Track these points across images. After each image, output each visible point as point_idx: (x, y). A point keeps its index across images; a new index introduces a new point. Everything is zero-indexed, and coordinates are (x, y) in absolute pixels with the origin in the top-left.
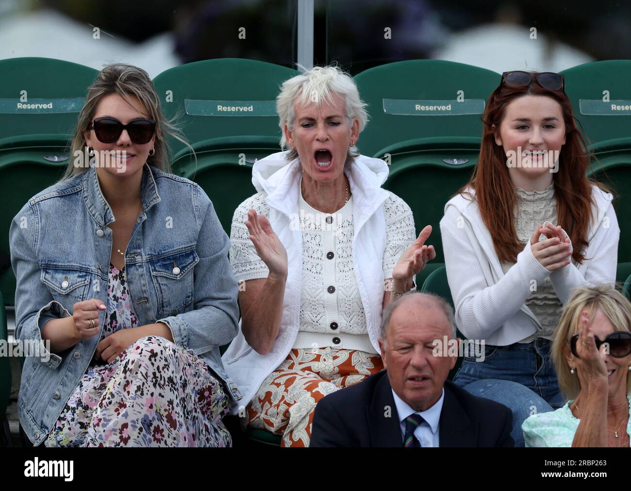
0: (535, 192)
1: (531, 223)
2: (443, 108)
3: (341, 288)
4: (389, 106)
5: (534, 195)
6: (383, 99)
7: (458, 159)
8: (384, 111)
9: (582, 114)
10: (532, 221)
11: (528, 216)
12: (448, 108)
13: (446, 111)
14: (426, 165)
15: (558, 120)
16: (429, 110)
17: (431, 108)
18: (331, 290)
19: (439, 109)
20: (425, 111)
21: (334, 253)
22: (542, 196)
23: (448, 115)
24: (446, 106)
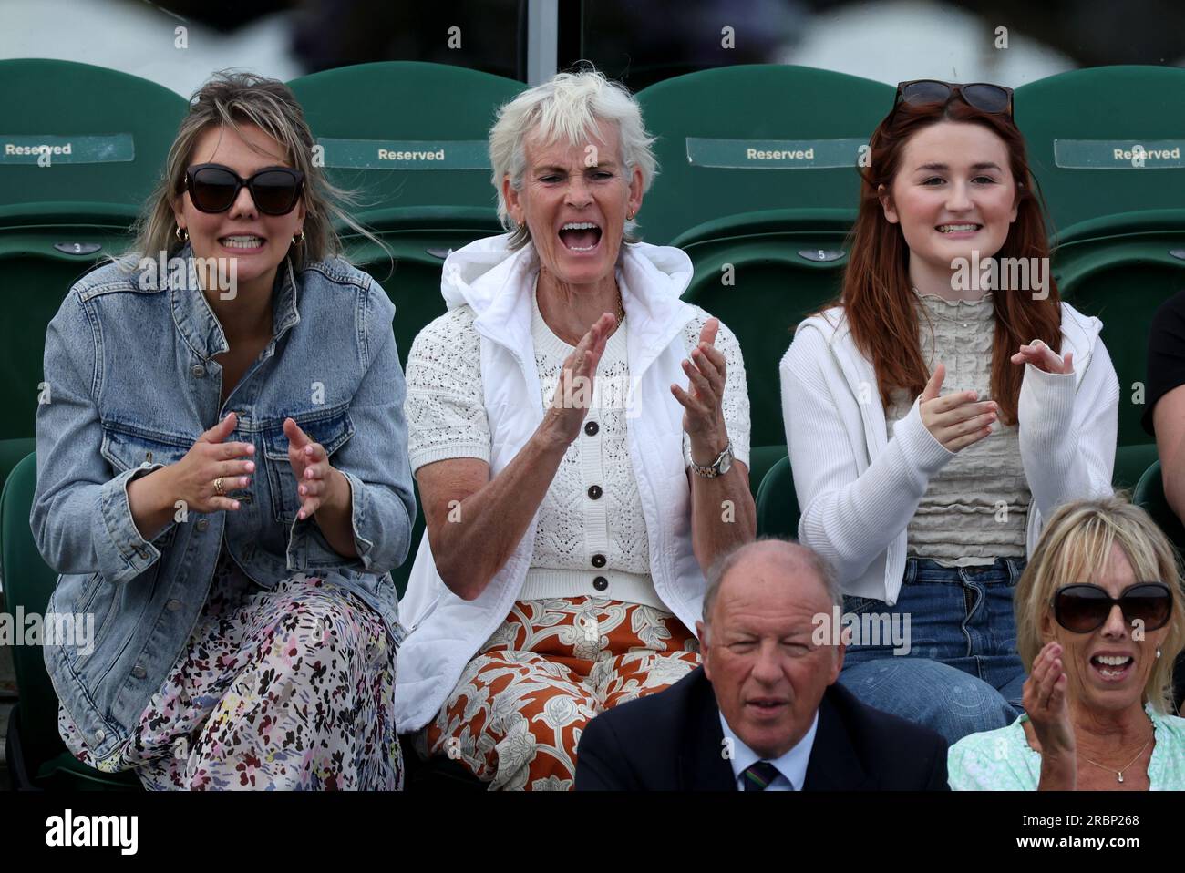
0: (962, 302)
1: (951, 358)
2: (799, 155)
3: (612, 488)
4: (697, 152)
5: (958, 307)
6: (687, 139)
7: (826, 250)
8: (688, 159)
9: (1059, 166)
10: (953, 356)
11: (945, 346)
12: (809, 155)
13: (804, 161)
14: (767, 260)
15: (999, 169)
16: (773, 159)
17: (777, 155)
18: (595, 492)
19: (792, 157)
20: (765, 161)
21: (599, 424)
22: (974, 310)
23: (808, 167)
24: (804, 152)
